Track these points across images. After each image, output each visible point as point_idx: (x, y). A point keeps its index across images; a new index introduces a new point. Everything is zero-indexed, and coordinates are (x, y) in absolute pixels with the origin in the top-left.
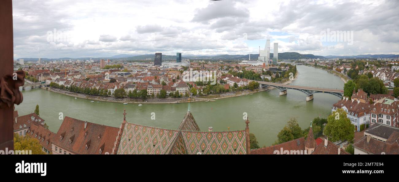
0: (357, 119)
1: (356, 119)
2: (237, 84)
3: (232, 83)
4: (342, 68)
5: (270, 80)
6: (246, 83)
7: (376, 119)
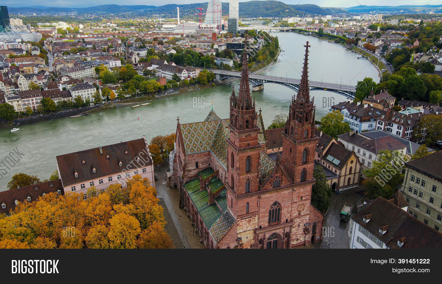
0: (359, 124)
1: (357, 123)
2: (178, 75)
3: (169, 75)
4: (378, 43)
5: (233, 67)
6: (193, 74)
7: (382, 127)
